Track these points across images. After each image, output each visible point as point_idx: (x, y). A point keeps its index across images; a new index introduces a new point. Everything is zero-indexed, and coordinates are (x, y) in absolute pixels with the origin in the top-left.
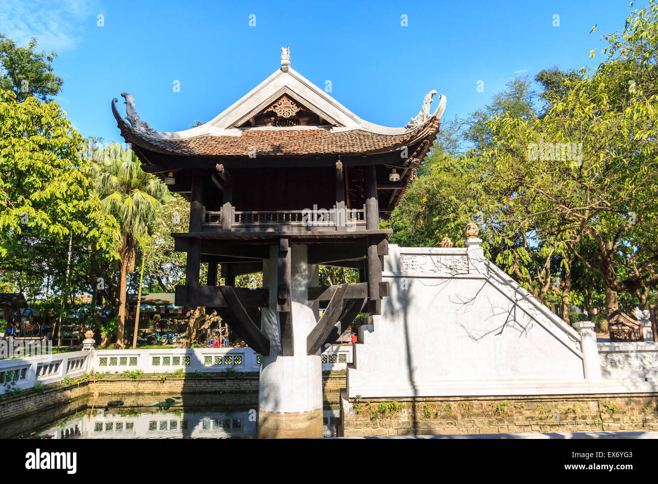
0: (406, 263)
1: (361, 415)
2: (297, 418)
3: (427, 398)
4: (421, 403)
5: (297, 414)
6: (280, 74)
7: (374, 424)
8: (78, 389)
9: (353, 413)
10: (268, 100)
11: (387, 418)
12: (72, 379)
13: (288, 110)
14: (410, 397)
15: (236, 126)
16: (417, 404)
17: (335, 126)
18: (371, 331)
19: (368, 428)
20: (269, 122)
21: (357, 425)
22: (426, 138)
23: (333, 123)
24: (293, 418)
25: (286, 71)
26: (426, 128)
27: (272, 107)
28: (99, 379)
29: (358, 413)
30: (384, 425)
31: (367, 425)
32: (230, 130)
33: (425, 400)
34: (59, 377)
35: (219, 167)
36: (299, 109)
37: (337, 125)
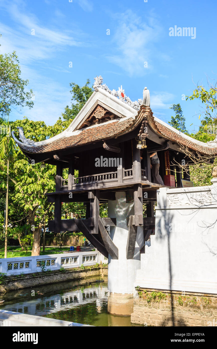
0: (170, 200)
1: (142, 299)
2: (120, 297)
3: (180, 292)
4: (177, 295)
5: (120, 294)
6: (95, 94)
7: (149, 306)
8: (90, 272)
9: (138, 297)
10: (90, 111)
11: (157, 302)
12: (87, 266)
13: (100, 114)
14: (169, 290)
15: (77, 129)
16: (174, 295)
17: (121, 117)
18: (149, 245)
19: (146, 308)
20: (96, 122)
21: (140, 305)
22: (143, 120)
23: (120, 116)
24: (119, 297)
25: (97, 91)
26: (140, 114)
27: (93, 114)
28: (104, 267)
29: (141, 297)
30: (155, 307)
31: (145, 305)
32: (75, 132)
33: (178, 293)
34: (78, 265)
35: (55, 157)
36: (105, 112)
37: (123, 117)
